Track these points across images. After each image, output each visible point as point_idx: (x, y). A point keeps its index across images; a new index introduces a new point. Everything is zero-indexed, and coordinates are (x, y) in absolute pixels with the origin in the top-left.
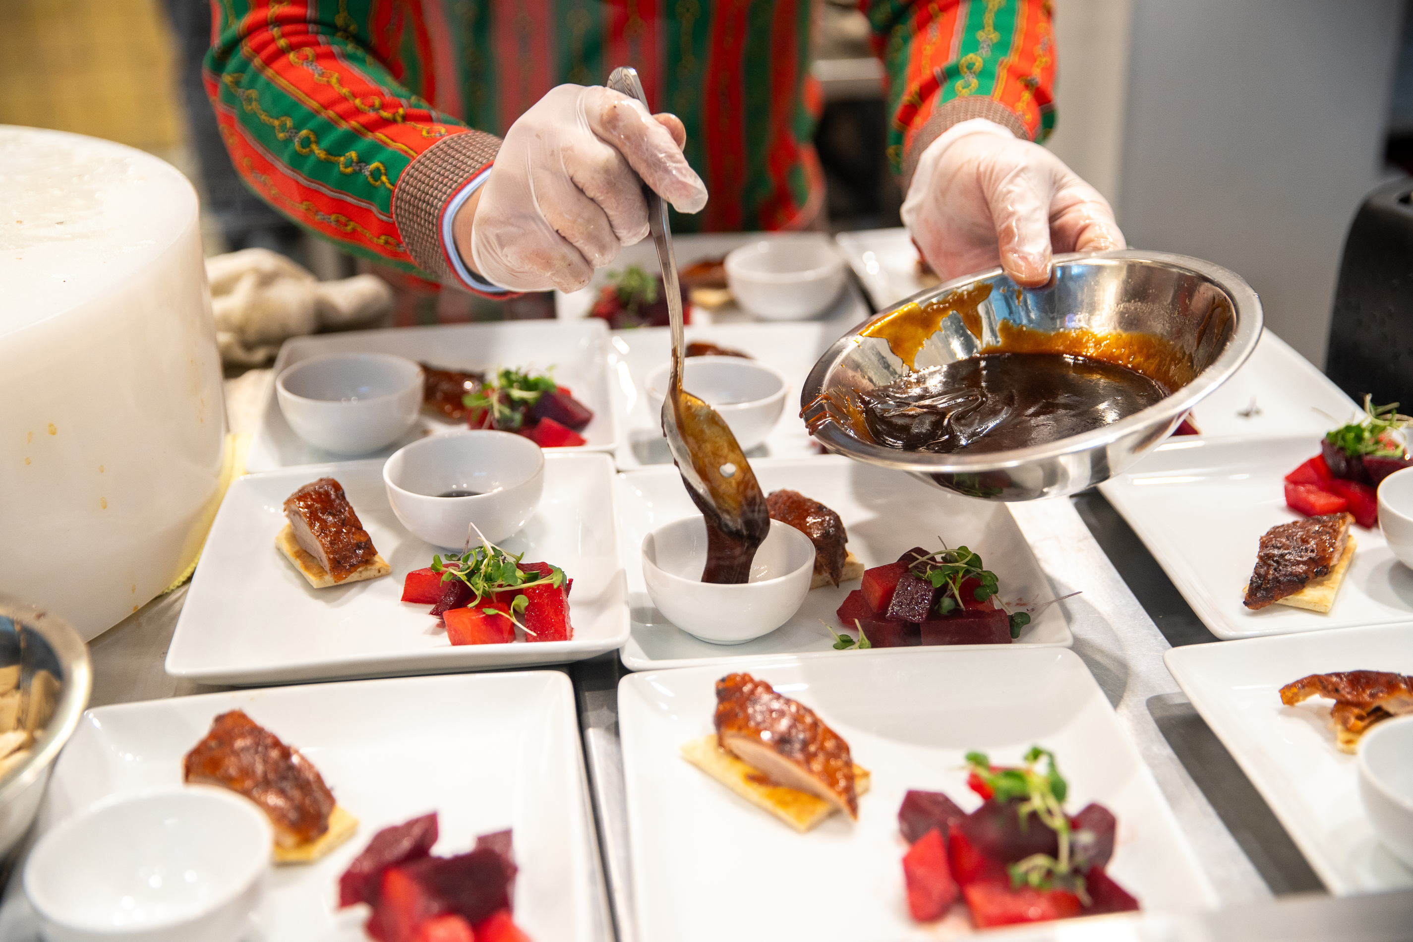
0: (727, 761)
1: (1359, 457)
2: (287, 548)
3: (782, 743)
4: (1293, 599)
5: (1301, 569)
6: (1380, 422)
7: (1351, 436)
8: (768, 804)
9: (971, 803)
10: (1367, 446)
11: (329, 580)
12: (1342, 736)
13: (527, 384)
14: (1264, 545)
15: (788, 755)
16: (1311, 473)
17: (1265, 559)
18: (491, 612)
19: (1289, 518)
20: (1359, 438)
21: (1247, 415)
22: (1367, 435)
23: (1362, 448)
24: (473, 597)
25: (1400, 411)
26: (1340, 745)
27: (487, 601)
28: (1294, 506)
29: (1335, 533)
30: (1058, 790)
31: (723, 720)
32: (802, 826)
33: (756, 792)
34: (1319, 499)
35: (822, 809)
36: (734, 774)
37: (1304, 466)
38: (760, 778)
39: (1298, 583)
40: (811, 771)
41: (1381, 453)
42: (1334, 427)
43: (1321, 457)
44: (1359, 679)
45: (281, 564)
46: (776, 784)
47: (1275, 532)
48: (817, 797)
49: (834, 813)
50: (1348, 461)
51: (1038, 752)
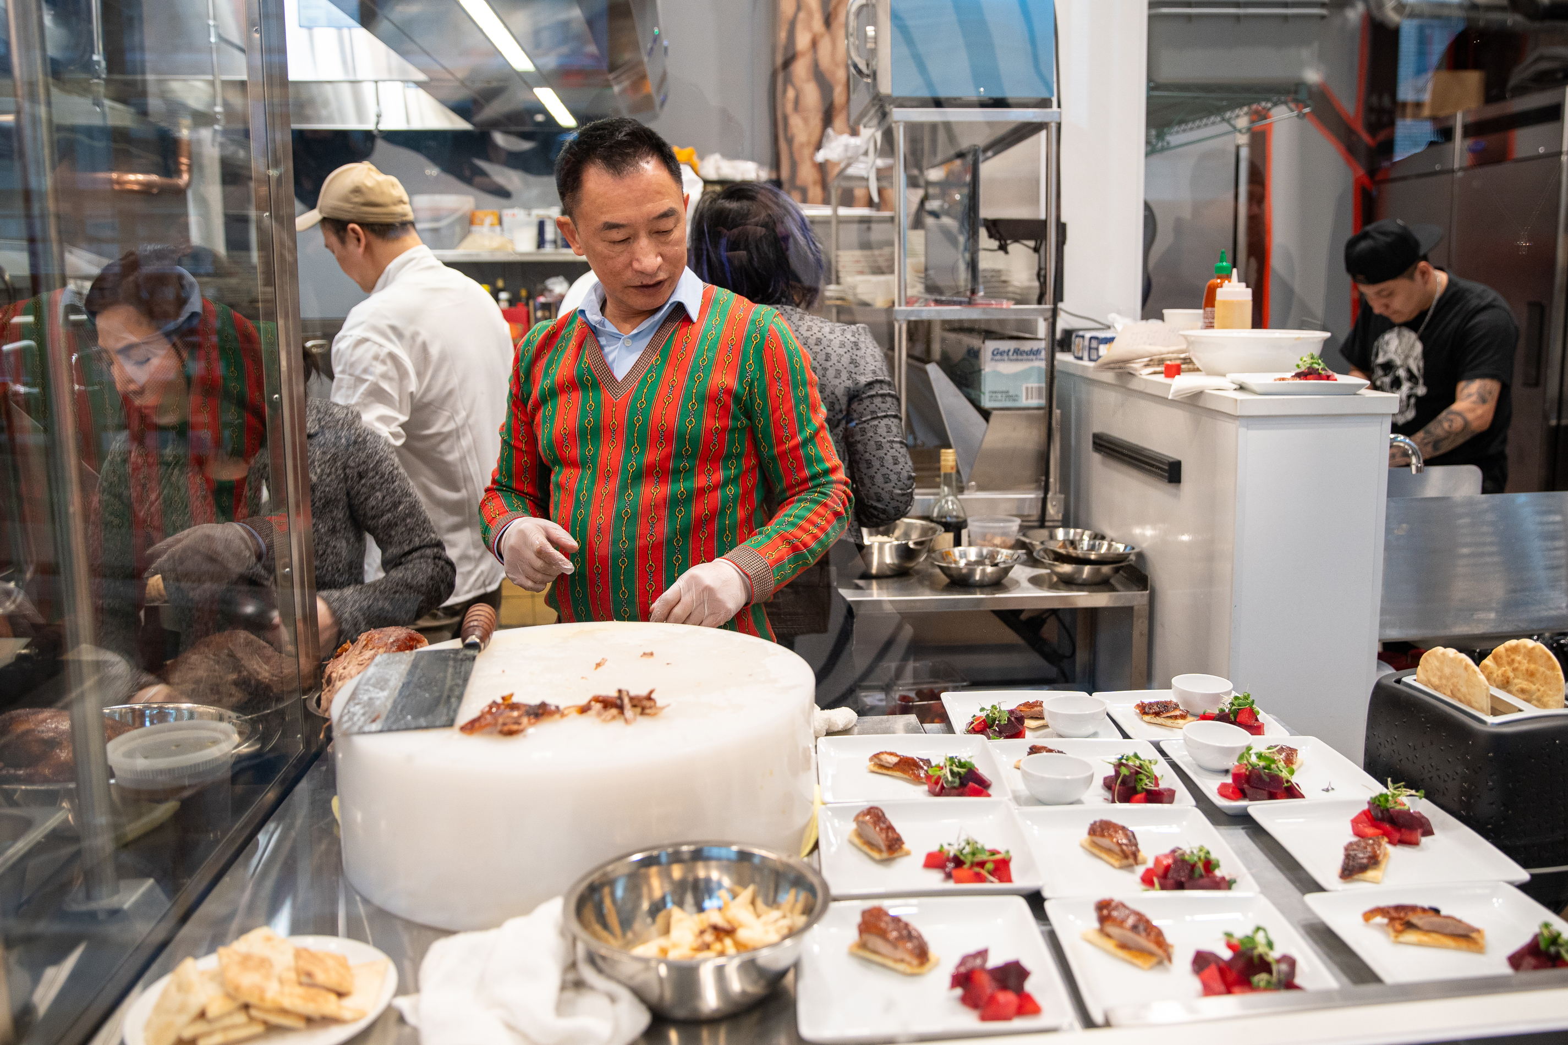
0: (1106, 939)
1: (1388, 810)
2: (857, 841)
3: (1134, 928)
4: (1361, 876)
5: (1365, 861)
6: (1396, 792)
7: (1382, 799)
9: (1227, 954)
10: (1391, 805)
11: (885, 855)
12: (1392, 934)
13: (961, 765)
14: (1346, 849)
15: (1138, 933)
16: (1364, 817)
17: (1348, 856)
18: (977, 869)
19: (1355, 839)
20: (1387, 800)
21: (1327, 790)
22: (1390, 798)
23: (1389, 806)
24: (964, 864)
25: (1405, 787)
26: (1392, 938)
27: (973, 865)
28: (1357, 834)
29: (1380, 845)
30: (1270, 945)
31: (1103, 920)
33: (1121, 953)
34: (1370, 831)
35: (1154, 960)
36: (1110, 945)
37: (1360, 814)
38: (1123, 946)
39: (1363, 868)
40: (1150, 943)
41: (1398, 808)
42: (1374, 795)
43: (1369, 810)
44: (1398, 908)
45: (855, 851)
46: (1131, 948)
47: (1351, 844)
48: (1151, 954)
49: (1160, 963)
50: (1382, 812)
51: (1258, 929)
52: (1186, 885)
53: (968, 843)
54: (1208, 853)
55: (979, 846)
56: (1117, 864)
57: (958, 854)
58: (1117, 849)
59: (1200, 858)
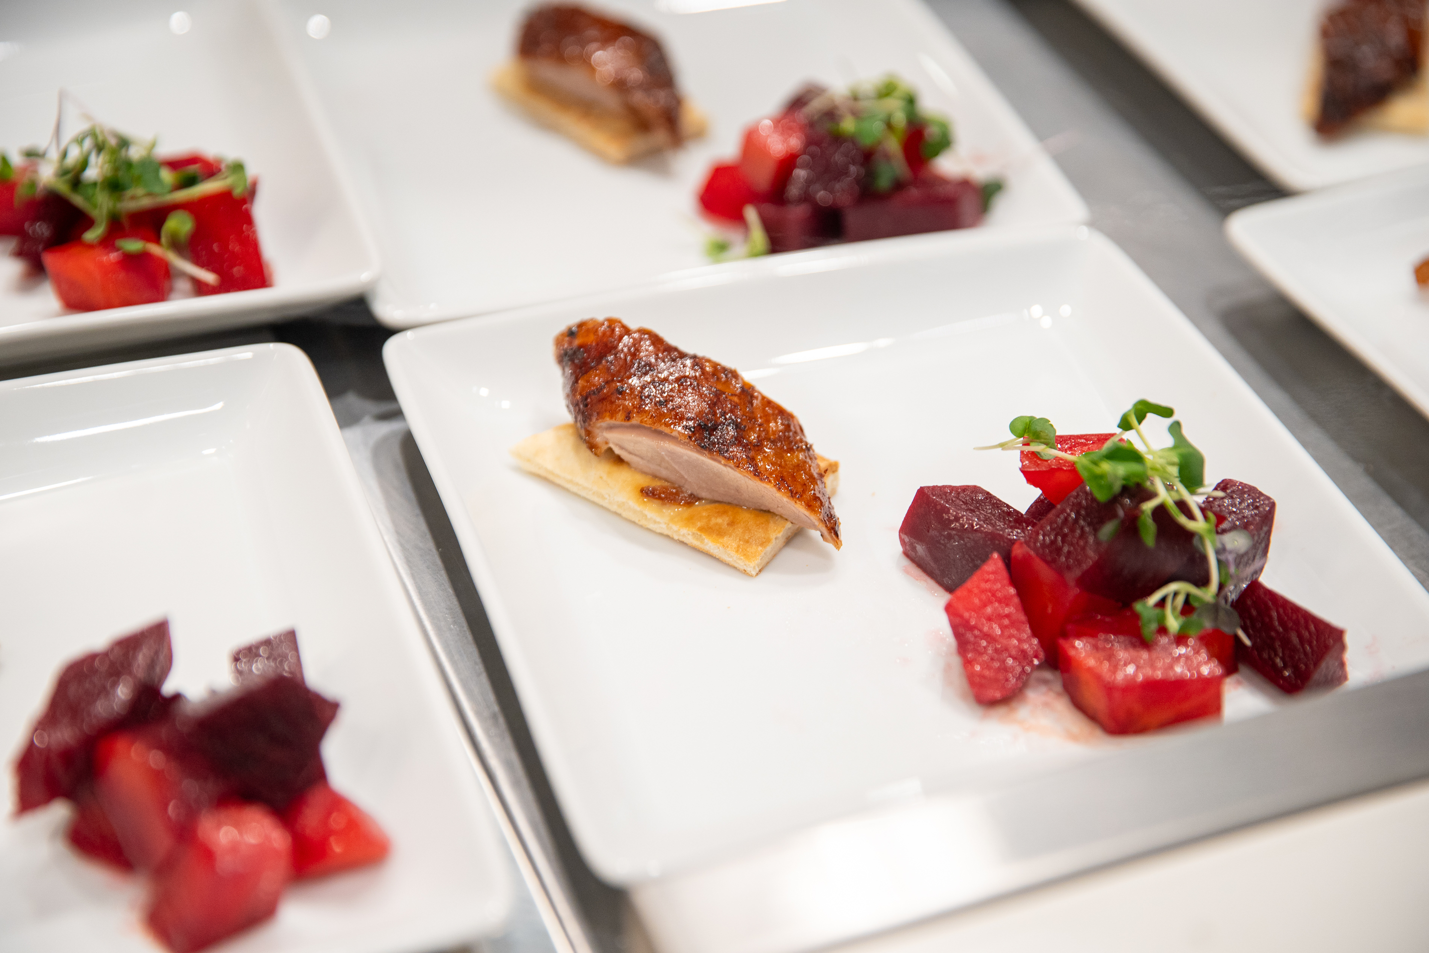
0: (601, 470)
8: (686, 533)
15: (716, 450)
18: (133, 245)
24: (88, 222)
32: (752, 566)
33: (661, 519)
35: (778, 532)
38: (666, 492)
40: (757, 473)
46: (692, 499)
48: (765, 513)
49: (795, 536)
51: (1143, 410)
52: (853, 218)
53: (100, 148)
54: (911, 101)
55: (135, 153)
56: (614, 149)
57: (63, 188)
58: (611, 101)
59: (889, 125)
